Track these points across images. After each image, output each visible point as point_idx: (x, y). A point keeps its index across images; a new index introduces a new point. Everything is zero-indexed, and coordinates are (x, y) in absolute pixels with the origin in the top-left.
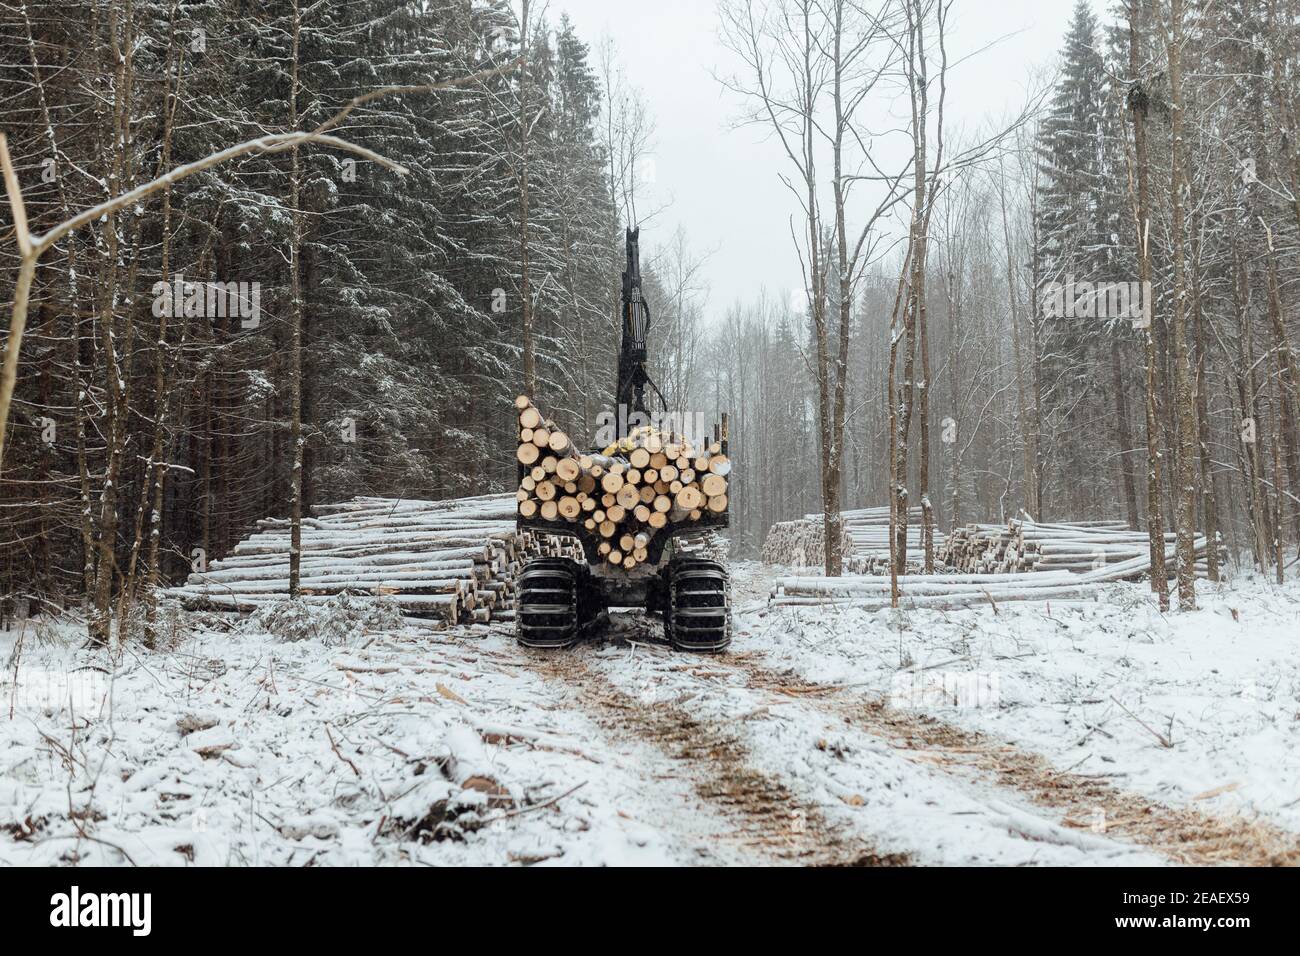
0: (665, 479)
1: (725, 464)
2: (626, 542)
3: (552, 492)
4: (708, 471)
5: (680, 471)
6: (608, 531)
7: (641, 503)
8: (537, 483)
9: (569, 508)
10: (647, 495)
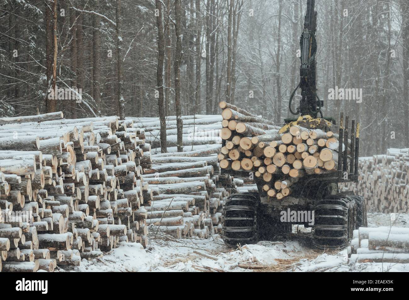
0: (299, 150)
1: (335, 143)
2: (277, 185)
3: (237, 155)
4: (325, 147)
5: (309, 146)
6: (268, 179)
7: (286, 163)
8: (230, 150)
9: (247, 164)
10: (290, 159)
